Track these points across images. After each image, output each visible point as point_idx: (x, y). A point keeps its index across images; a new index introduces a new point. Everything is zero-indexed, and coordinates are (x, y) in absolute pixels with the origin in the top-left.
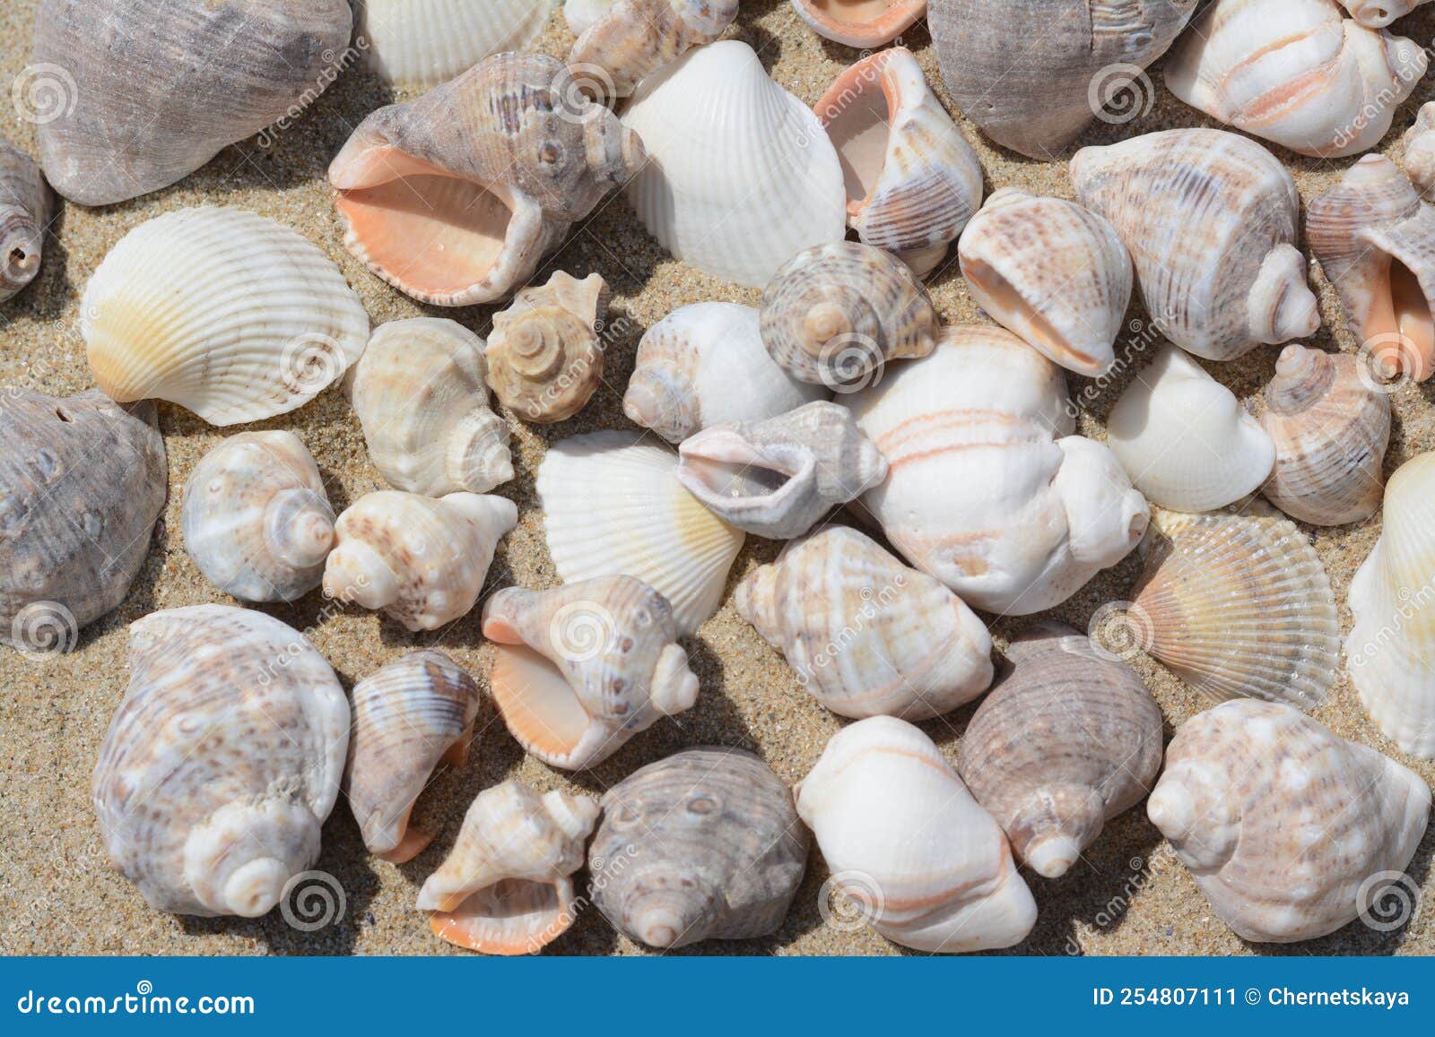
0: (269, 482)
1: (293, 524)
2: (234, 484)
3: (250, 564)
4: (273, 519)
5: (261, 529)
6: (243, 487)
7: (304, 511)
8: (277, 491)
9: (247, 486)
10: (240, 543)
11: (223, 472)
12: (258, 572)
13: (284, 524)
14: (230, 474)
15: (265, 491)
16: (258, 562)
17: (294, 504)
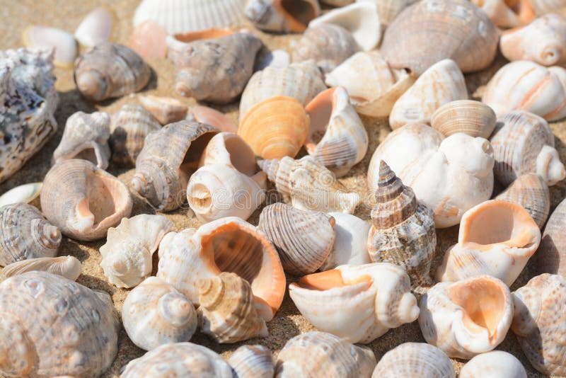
0: (153, 298)
1: (170, 308)
2: (140, 306)
3: (162, 334)
4: (162, 309)
5: (159, 317)
6: (143, 306)
7: (172, 300)
8: (158, 300)
9: (145, 304)
10: (153, 327)
11: (132, 304)
12: (167, 336)
13: (167, 311)
14: (136, 303)
15: (153, 302)
16: (165, 332)
17: (167, 300)
